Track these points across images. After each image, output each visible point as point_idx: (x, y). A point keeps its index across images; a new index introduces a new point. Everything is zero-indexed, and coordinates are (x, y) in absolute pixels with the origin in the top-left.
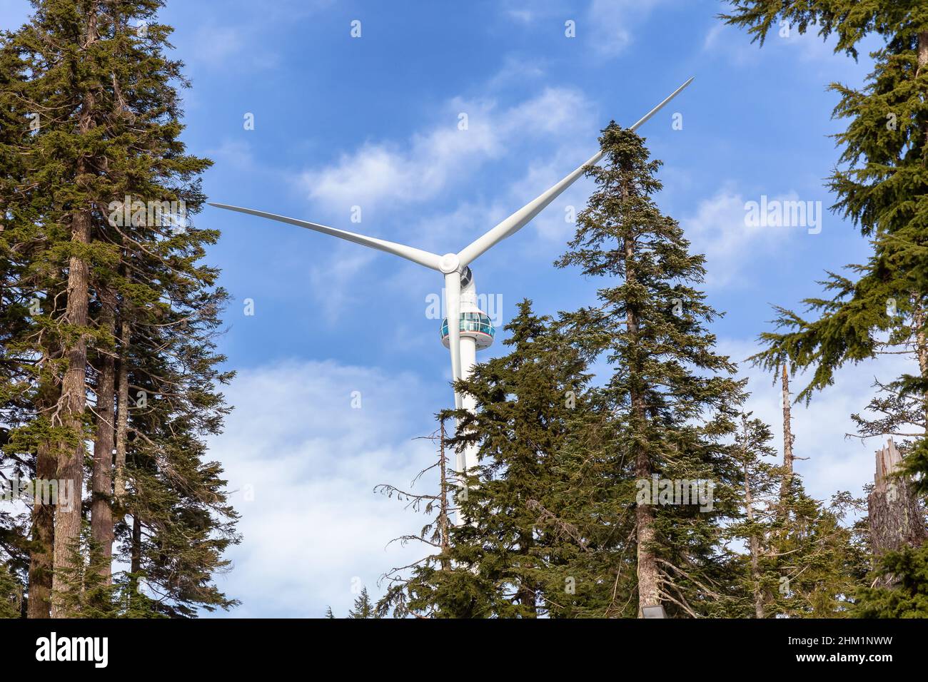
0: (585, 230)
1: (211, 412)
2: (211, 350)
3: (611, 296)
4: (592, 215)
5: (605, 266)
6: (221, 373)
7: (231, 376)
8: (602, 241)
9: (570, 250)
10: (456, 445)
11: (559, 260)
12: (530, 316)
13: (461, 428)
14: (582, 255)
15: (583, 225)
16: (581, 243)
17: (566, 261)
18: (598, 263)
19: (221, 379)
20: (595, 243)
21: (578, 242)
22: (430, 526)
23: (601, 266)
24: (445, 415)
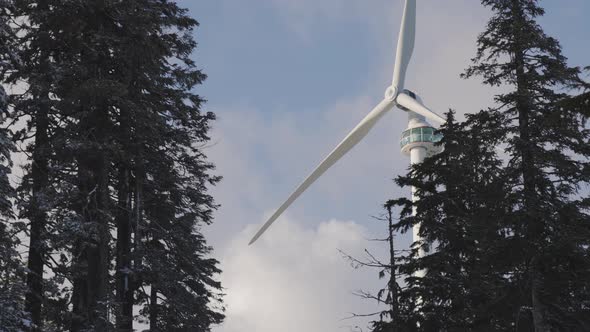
0: (484, 48)
1: (203, 207)
2: (203, 160)
3: (506, 99)
4: (489, 36)
5: (501, 75)
6: (211, 177)
7: (218, 179)
8: (498, 55)
9: (473, 64)
10: (401, 228)
11: (464, 73)
12: (454, 123)
13: (403, 213)
14: (482, 68)
15: (482, 45)
16: (482, 58)
17: (470, 72)
18: (496, 75)
19: (211, 181)
20: (493, 58)
21: (479, 58)
22: (383, 290)
23: (498, 77)
24: (390, 204)
